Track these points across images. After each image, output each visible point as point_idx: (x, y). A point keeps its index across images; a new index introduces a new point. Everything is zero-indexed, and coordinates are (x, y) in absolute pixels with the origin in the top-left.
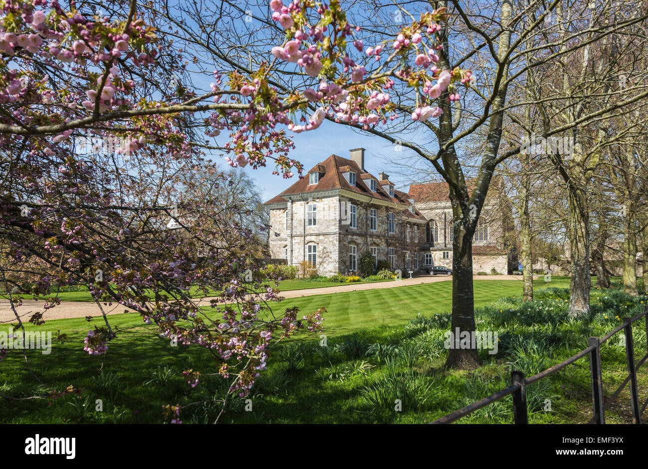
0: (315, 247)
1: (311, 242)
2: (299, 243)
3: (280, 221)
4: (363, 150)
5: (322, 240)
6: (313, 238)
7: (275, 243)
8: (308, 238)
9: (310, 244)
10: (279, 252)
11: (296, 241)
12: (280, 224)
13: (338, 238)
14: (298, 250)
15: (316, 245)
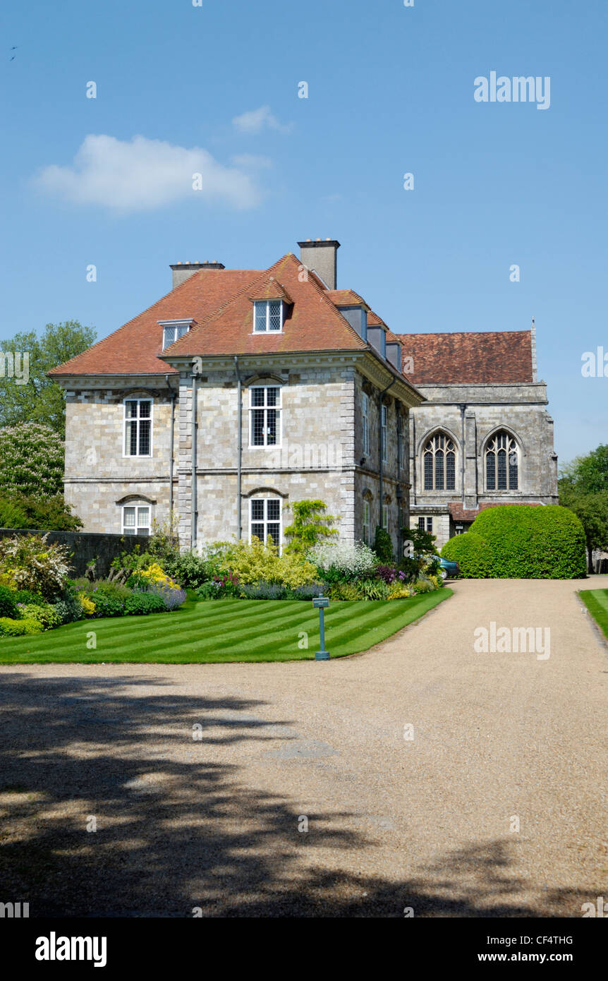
0: (274, 506)
1: (263, 490)
2: (220, 494)
3: (103, 427)
4: (336, 244)
5: (298, 485)
6: (269, 481)
7: (84, 488)
8: (252, 481)
9: (260, 496)
10: (99, 516)
11: (210, 487)
12: (103, 434)
13: (352, 480)
14: (216, 512)
15: (281, 500)
